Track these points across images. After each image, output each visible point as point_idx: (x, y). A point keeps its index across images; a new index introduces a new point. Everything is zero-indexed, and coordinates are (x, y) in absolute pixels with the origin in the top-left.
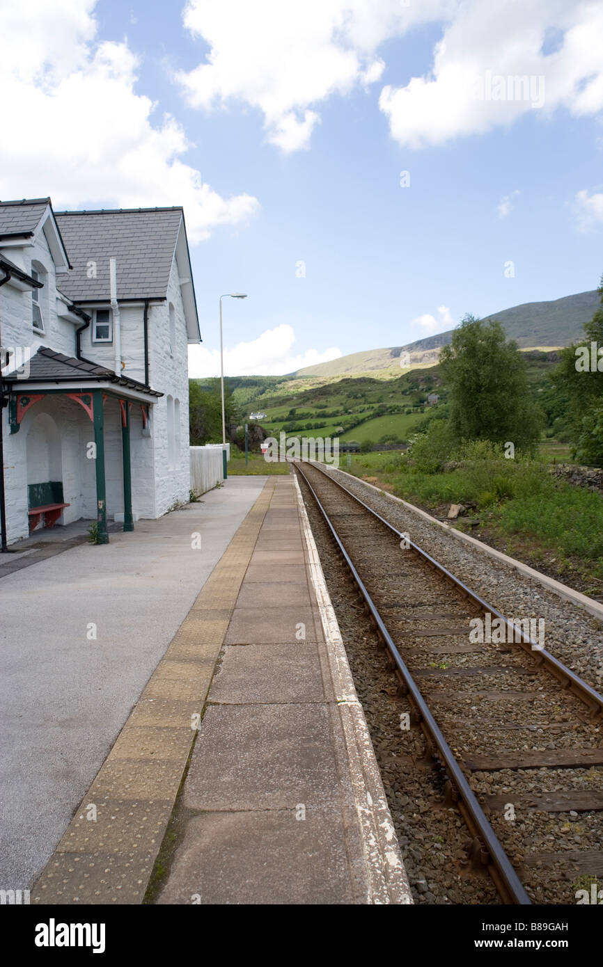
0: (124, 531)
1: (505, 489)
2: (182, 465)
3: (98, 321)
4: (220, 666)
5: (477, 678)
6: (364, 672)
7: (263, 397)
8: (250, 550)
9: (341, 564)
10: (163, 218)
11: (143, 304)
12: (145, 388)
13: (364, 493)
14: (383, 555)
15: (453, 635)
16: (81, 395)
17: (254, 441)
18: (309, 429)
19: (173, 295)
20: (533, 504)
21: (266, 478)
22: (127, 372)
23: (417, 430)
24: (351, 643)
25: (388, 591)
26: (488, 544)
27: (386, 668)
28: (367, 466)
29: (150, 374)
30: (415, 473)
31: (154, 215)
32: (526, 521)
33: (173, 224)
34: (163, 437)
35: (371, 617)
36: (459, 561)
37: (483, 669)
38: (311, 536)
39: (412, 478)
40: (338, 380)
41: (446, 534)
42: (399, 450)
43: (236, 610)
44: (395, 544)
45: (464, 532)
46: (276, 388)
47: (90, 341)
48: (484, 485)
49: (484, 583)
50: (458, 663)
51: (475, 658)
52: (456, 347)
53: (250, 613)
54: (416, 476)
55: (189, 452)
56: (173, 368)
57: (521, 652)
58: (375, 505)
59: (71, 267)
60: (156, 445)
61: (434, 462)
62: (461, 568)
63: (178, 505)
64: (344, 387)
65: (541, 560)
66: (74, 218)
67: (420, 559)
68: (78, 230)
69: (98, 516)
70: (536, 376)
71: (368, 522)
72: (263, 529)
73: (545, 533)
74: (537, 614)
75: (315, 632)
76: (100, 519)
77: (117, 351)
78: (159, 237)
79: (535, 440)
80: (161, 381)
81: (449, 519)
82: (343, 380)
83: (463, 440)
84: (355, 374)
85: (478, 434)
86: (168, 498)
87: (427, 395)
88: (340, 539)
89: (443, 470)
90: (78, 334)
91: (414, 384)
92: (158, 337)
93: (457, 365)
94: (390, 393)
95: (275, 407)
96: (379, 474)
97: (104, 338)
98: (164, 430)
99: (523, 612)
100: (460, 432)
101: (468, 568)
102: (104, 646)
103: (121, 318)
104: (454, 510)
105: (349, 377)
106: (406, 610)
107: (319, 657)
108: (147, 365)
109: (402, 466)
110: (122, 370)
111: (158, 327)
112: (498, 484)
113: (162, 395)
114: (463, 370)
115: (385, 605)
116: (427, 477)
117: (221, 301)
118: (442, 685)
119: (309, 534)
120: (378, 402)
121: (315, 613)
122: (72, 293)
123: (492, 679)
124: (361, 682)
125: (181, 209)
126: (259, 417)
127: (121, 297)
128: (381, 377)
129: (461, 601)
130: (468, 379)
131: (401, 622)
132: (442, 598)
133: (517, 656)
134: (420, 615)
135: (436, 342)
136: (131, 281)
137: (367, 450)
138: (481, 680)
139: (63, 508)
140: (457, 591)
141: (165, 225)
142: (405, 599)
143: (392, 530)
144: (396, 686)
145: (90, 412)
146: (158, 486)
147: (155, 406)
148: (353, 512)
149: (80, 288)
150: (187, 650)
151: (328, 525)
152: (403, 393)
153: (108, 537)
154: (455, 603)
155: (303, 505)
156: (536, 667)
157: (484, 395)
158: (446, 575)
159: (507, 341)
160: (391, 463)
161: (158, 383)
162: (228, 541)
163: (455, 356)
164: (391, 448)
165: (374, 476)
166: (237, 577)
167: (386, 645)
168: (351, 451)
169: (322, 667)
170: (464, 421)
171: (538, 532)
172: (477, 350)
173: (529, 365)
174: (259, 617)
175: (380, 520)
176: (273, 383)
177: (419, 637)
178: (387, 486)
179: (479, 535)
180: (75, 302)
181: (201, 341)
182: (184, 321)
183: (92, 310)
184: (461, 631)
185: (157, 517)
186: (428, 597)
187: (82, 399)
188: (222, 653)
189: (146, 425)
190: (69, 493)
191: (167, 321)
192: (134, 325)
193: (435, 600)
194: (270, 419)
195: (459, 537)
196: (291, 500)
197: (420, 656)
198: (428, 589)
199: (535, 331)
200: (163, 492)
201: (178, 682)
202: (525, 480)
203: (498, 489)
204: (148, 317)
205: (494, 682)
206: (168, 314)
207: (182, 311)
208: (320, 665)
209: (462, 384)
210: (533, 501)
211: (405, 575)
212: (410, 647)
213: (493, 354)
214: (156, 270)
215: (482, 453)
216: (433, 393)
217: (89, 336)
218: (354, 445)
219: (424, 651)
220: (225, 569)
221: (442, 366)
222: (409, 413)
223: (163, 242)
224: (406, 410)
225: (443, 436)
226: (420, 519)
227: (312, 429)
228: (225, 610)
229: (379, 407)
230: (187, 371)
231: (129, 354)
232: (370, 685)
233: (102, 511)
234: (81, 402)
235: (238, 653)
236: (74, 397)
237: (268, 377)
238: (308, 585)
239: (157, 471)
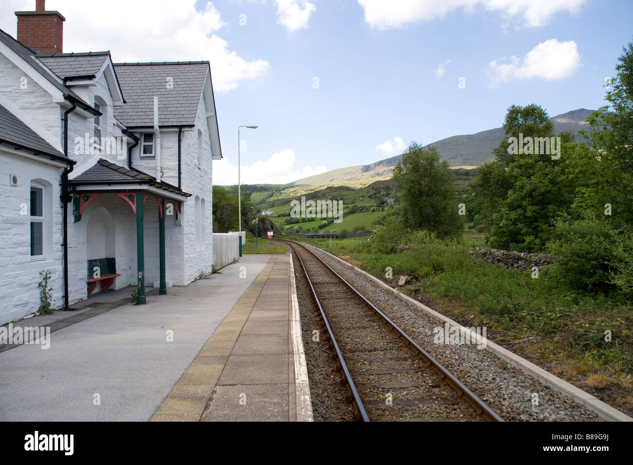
0: (160, 294)
1: (438, 265)
2: (206, 246)
3: (144, 142)
4: (211, 403)
5: (414, 408)
6: (329, 403)
7: (271, 199)
8: (250, 309)
9: (319, 319)
10: (195, 69)
11: (177, 130)
12: (178, 190)
13: (340, 267)
14: (350, 313)
15: (397, 373)
16: (127, 194)
17: (264, 230)
18: (304, 222)
19: (200, 123)
20: (458, 275)
21: (270, 256)
22: (166, 178)
23: (379, 223)
24: (322, 380)
25: (352, 340)
26: (425, 305)
27: (346, 400)
28: (342, 249)
29: (182, 181)
30: (376, 253)
31: (188, 67)
32: (453, 288)
33: (202, 73)
34: (191, 226)
35: (337, 359)
36: (403, 317)
37: (419, 400)
38: (296, 299)
39: (374, 257)
40: (324, 188)
41: (396, 297)
42: (366, 237)
43: (231, 357)
44: (359, 305)
45: (409, 295)
46: (281, 193)
47: (138, 156)
48: (424, 262)
49: (422, 333)
50: (400, 396)
51: (413, 391)
52: (405, 165)
53: (241, 359)
54: (377, 256)
55: (212, 237)
56: (200, 177)
57: (447, 387)
58: (347, 276)
59: (125, 102)
60: (185, 232)
61: (390, 245)
62: (406, 322)
63: (202, 275)
64: (328, 193)
65: (463, 316)
66: (131, 68)
67: (376, 315)
68: (133, 76)
69: (138, 283)
70: (462, 186)
71: (341, 288)
72: (262, 294)
73: (467, 297)
74: (459, 357)
75: (288, 375)
76: (140, 286)
77: (158, 162)
78: (191, 83)
79: (460, 230)
80: (190, 185)
81: (398, 286)
82: (328, 188)
83: (409, 230)
84: (336, 184)
85: (420, 226)
86: (195, 270)
87: (386, 198)
88: (319, 301)
89: (395, 251)
90: (130, 150)
91: (377, 191)
92: (188, 154)
93: (405, 177)
94: (360, 197)
95: (280, 206)
96: (351, 254)
97: (149, 153)
98: (193, 221)
99: (449, 356)
100: (408, 224)
101: (411, 322)
102: (123, 386)
103: (161, 139)
104: (402, 280)
105: (332, 186)
106: (364, 354)
107: (288, 395)
108: (180, 173)
109: (367, 248)
110: (161, 177)
111: (189, 146)
112: (434, 261)
113: (191, 195)
114: (410, 181)
115: (348, 350)
116: (384, 256)
117: (239, 130)
118: (388, 413)
119: (294, 298)
120: (352, 204)
121: (290, 359)
122: (127, 121)
123: (425, 408)
124: (327, 411)
125: (208, 63)
126: (269, 213)
127: (161, 124)
128: (354, 186)
129: (404, 347)
130: (414, 187)
131: (359, 364)
132: (391, 345)
133: (444, 390)
134: (374, 358)
135: (393, 162)
136: (169, 113)
137: (344, 237)
138: (417, 410)
139: (115, 277)
140: (402, 340)
141: (195, 74)
142: (364, 346)
143: (357, 294)
144: (353, 414)
145: (134, 207)
146: (187, 261)
147: (185, 204)
148: (331, 281)
149: (132, 117)
150: (187, 390)
151: (312, 290)
152: (370, 197)
153: (145, 299)
154: (400, 349)
155: (294, 276)
156: (458, 398)
157: (424, 198)
158: (394, 328)
159: (441, 161)
160: (360, 246)
161: (188, 186)
162: (234, 303)
163: (405, 171)
164: (361, 235)
165: (347, 255)
166: (236, 330)
167: (347, 382)
168: (332, 237)
169: (290, 404)
170: (410, 216)
171: (461, 296)
172: (420, 167)
173: (456, 178)
174: (247, 363)
175: (349, 287)
176: (279, 189)
177: (372, 375)
178: (356, 262)
179: (420, 298)
180: (128, 128)
181: (222, 157)
182: (209, 142)
183: (141, 133)
184: (404, 370)
185: (185, 284)
186: (381, 344)
187: (128, 197)
188: (214, 392)
189: (179, 217)
190: (119, 267)
191: (196, 143)
192: (171, 145)
193: (385, 346)
194: (276, 215)
195: (405, 299)
196: (286, 272)
197: (372, 390)
198: (381, 338)
199: (461, 155)
200: (191, 266)
201: (175, 416)
202: (453, 258)
203: (434, 265)
204: (181, 139)
205: (426, 411)
206: (197, 137)
207: (208, 136)
208: (289, 402)
209: (409, 191)
210: (458, 274)
211: (365, 328)
212: (365, 382)
213: (431, 169)
214: (188, 105)
215: (422, 239)
216: (390, 197)
217: (138, 152)
218: (335, 233)
219: (376, 386)
220: (229, 324)
221: (395, 178)
222: (374, 211)
223: (194, 85)
224: (372, 209)
225: (396, 227)
226: (378, 286)
227: (306, 222)
228: (223, 356)
229: (353, 207)
230: (211, 178)
231: (167, 166)
232: (333, 413)
233: (141, 280)
234: (127, 199)
235: (226, 392)
236: (121, 195)
237: (275, 185)
238: (288, 337)
239: (186, 250)
